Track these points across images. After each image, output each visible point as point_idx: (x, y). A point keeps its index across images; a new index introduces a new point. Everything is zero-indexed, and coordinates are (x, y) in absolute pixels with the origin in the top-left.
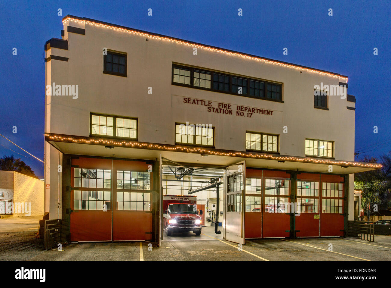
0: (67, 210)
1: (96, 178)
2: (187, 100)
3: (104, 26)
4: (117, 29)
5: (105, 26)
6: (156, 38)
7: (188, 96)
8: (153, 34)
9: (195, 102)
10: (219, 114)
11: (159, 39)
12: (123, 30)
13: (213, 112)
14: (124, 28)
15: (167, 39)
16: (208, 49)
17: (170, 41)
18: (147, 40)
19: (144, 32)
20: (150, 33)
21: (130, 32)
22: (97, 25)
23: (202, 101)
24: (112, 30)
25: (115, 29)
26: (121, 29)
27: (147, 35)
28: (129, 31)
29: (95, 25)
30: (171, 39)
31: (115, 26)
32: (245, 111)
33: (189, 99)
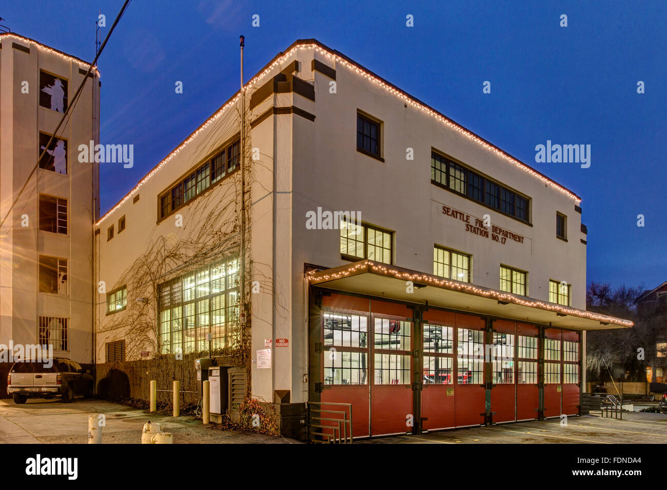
0: (316, 386)
1: (351, 331)
2: (446, 210)
3: (358, 71)
4: (373, 79)
5: (360, 72)
6: (415, 105)
7: (448, 205)
8: (413, 99)
9: (454, 215)
10: (477, 235)
11: (418, 107)
12: (379, 83)
13: (471, 231)
14: (383, 80)
15: (427, 109)
16: (466, 135)
17: (429, 112)
18: (406, 106)
19: (404, 93)
20: (409, 96)
21: (388, 88)
22: (350, 67)
23: (460, 213)
24: (367, 79)
25: (370, 79)
26: (378, 81)
27: (406, 97)
28: (387, 86)
29: (348, 66)
30: (431, 111)
31: (372, 74)
32: (500, 234)
33: (448, 208)
